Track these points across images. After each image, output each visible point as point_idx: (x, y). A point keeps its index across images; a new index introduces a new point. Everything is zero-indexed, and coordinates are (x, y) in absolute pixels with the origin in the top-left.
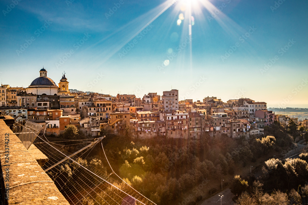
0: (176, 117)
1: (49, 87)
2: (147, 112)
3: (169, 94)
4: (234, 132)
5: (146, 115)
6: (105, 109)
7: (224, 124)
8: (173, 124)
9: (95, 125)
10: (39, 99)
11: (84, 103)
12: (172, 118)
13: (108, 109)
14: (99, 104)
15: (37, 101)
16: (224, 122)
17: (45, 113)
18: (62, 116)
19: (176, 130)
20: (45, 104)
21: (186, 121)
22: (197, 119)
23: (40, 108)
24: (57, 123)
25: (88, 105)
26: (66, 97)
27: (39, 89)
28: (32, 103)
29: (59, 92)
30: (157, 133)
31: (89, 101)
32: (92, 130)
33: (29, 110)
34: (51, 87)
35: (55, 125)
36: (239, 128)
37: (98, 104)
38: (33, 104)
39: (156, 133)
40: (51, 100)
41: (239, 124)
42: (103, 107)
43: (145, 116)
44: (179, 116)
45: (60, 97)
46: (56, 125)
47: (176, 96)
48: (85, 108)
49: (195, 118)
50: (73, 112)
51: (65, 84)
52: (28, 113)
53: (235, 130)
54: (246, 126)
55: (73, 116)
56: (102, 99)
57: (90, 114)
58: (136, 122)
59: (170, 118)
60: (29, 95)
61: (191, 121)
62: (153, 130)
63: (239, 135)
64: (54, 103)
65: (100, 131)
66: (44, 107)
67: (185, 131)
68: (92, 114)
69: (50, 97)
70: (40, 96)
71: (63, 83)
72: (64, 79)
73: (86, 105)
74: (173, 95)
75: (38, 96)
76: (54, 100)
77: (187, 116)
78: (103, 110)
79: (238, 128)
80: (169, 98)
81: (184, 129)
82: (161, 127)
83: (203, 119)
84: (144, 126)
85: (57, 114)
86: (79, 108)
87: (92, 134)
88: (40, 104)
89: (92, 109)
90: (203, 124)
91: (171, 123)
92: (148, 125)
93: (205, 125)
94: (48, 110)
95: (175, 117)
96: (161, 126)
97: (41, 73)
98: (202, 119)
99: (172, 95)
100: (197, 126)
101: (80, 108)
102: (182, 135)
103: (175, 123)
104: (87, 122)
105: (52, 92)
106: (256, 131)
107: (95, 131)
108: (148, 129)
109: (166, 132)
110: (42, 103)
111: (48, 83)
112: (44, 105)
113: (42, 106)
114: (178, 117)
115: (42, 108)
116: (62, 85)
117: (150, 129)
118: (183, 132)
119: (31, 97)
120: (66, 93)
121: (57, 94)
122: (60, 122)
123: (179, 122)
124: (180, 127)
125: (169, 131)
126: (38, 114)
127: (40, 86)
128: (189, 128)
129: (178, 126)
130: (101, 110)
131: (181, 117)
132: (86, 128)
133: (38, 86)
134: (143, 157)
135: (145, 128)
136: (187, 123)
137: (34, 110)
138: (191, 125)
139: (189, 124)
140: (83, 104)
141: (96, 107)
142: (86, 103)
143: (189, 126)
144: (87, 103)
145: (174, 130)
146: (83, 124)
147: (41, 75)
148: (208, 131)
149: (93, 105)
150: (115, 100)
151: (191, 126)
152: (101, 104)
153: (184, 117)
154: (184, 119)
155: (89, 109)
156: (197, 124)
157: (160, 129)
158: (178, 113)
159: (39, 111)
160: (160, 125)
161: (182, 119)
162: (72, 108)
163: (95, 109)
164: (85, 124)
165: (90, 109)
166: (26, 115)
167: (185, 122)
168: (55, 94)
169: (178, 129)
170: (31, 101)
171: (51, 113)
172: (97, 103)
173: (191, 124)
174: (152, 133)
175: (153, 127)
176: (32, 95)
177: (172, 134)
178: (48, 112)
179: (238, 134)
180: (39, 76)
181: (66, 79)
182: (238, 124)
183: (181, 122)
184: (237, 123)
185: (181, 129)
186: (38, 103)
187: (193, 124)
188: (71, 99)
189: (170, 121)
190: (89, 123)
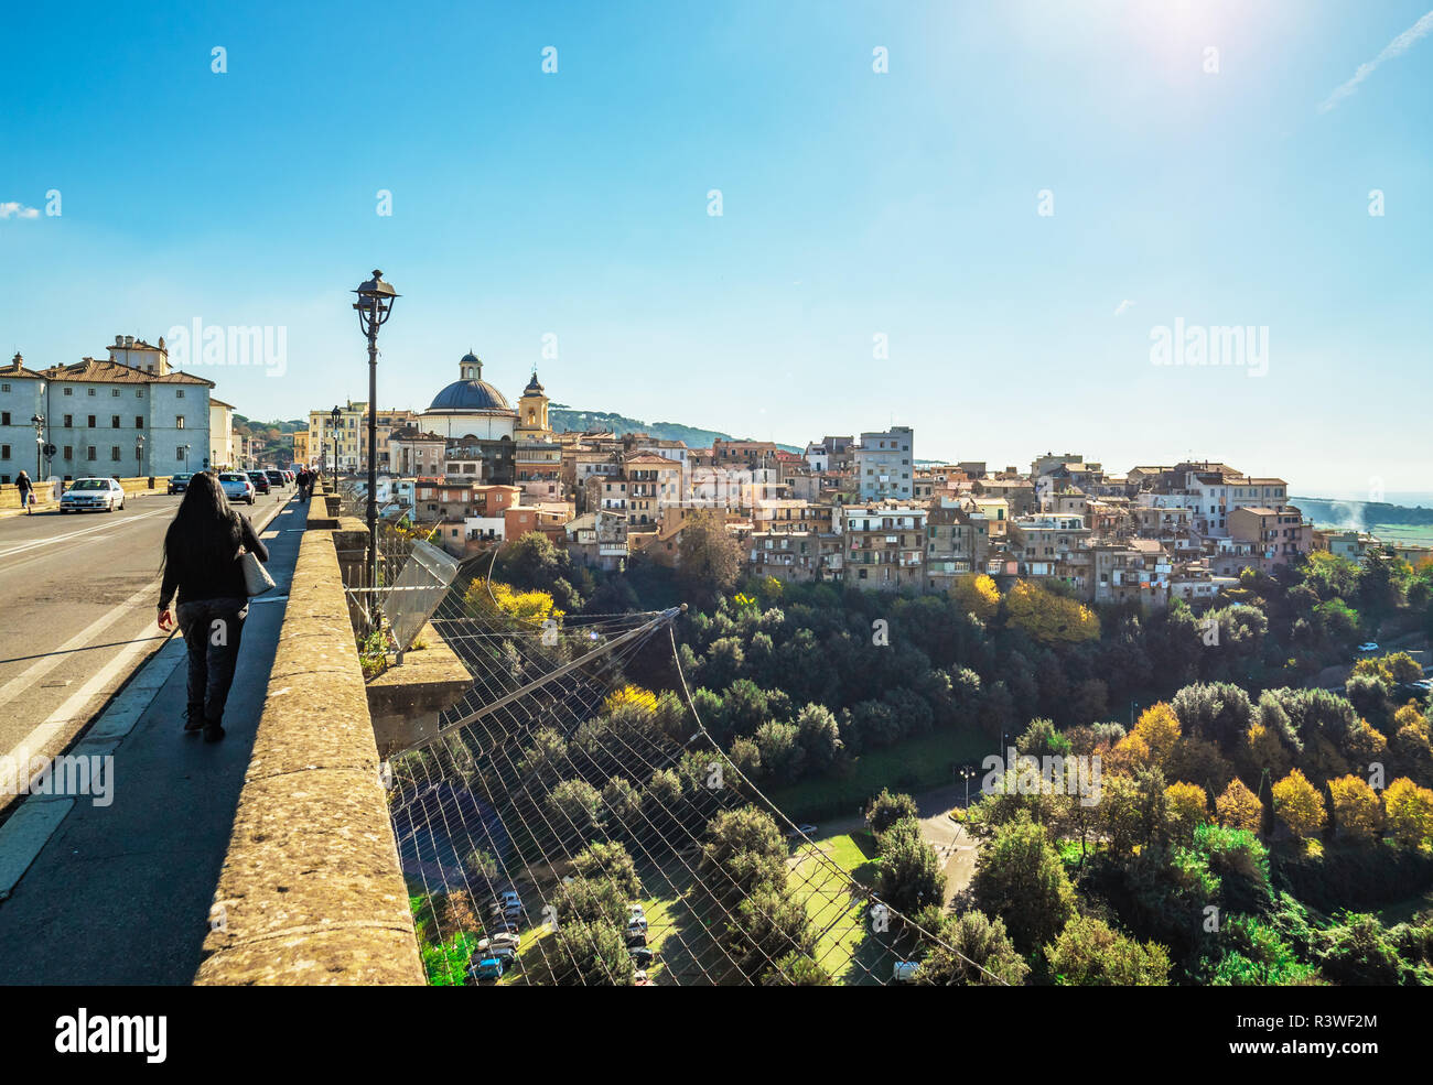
0: (882, 522)
1: (485, 414)
2: (792, 504)
3: (879, 441)
4: (1103, 584)
5: (789, 511)
6: (658, 489)
7: (1064, 555)
8: (867, 545)
9: (612, 537)
10: (452, 451)
11: (593, 467)
12: (866, 523)
13: (668, 488)
14: (636, 472)
15: (448, 457)
16: (1065, 548)
17: (465, 496)
18: (515, 506)
20: (470, 469)
21: (914, 538)
22: (957, 531)
23: (453, 479)
24: (498, 525)
25: (606, 474)
26: (538, 445)
27: (454, 419)
28: (432, 463)
29: (516, 430)
30: (815, 571)
31: (610, 461)
32: (602, 553)
33: (419, 485)
34: (491, 415)
35: (492, 531)
36: (1123, 572)
38: (434, 467)
39: (811, 572)
40: (489, 456)
41: (1125, 557)
42: (651, 480)
43: (785, 514)
44: (891, 519)
45: (518, 445)
46: (496, 533)
47: (905, 448)
48: (595, 483)
49: (948, 529)
50: (552, 494)
51: (535, 406)
52: (418, 494)
53: (1105, 578)
54: (1151, 566)
55: (551, 508)
56: (652, 454)
57: (609, 502)
58: (744, 533)
59: (859, 524)
60: (423, 440)
61: (933, 536)
62: (802, 561)
63: (1122, 594)
64: (498, 464)
65: (625, 557)
66: (467, 475)
67: (912, 569)
68: (614, 502)
69: (487, 446)
70: (456, 443)
71: (531, 402)
72: (534, 389)
73: (598, 473)
74: (894, 445)
75: (450, 442)
76: (499, 456)
77: (918, 520)
78: (650, 490)
79: (1117, 569)
80: (877, 457)
81: (910, 562)
82: (828, 554)
83: (981, 531)
84: (771, 547)
85: (500, 498)
86: (577, 482)
87: (602, 565)
88: (453, 468)
89: (616, 486)
90: (977, 549)
91: (862, 541)
92: (784, 544)
93: (986, 554)
94: (476, 486)
95: (876, 523)
96: (830, 549)
97: (463, 369)
98: (976, 530)
99: (888, 446)
100: (957, 556)
101: (581, 481)
102: (899, 581)
103: (874, 540)
104: (590, 527)
105: (495, 429)
106: (1202, 585)
107: (612, 557)
108: (783, 556)
109: (845, 570)
110: (462, 463)
111: (482, 399)
112: (465, 472)
113: (461, 474)
114: (886, 521)
115: (460, 480)
116: (528, 406)
117: (792, 556)
118: (903, 575)
119: (429, 445)
120: (539, 435)
121: (511, 436)
122: (506, 524)
123: (892, 539)
124: (894, 556)
125: (852, 568)
126: (445, 496)
127: (458, 410)
128: (926, 562)
129: (887, 554)
130: (644, 491)
131: (900, 522)
132: (584, 545)
133: (452, 410)
134: (739, 640)
135: (776, 552)
136: (919, 543)
137: (434, 485)
138: (932, 550)
139: (926, 545)
140: (588, 469)
141: (628, 482)
142: (598, 469)
143: (925, 555)
144: (602, 469)
145: (871, 563)
146: (575, 534)
147: (463, 376)
148: (994, 572)
149: (620, 476)
150: (697, 460)
151: (933, 555)
152: (645, 474)
153: (909, 523)
154: (908, 530)
155: (604, 486)
156: (955, 547)
157: (826, 559)
159: (449, 488)
160: (825, 546)
161: (899, 527)
162: (552, 483)
163: (623, 488)
164: (580, 533)
165: (609, 488)
166: (412, 501)
167: (911, 539)
168: (506, 438)
169: (887, 560)
170: (428, 458)
171: (483, 497)
172: (631, 467)
173: (932, 546)
174: (796, 570)
175: (803, 552)
176: (433, 437)
177: (863, 576)
178: (474, 492)
179: (1117, 594)
180: (457, 378)
181: (539, 388)
182: (1120, 557)
183: (895, 540)
184: (1116, 553)
185: (897, 563)
186: (448, 462)
187: (941, 547)
188: (549, 453)
189: (857, 533)
190: (593, 529)
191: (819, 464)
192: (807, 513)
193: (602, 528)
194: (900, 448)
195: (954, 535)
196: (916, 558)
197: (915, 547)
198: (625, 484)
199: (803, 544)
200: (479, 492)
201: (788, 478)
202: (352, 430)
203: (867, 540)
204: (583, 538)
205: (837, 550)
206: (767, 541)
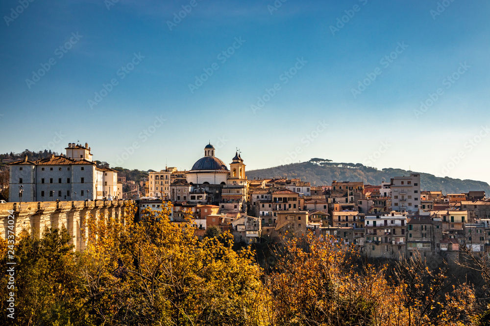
0: (382, 222)
1: (213, 172)
3: (400, 181)
5: (347, 217)
6: (287, 206)
8: (375, 234)
9: (252, 229)
10: (195, 189)
11: (260, 196)
12: (375, 222)
13: (292, 206)
15: (191, 192)
17: (193, 210)
18: (214, 215)
19: (380, 243)
20: (200, 198)
21: (401, 230)
22: (424, 227)
23: (191, 202)
24: (204, 223)
25: (266, 199)
26: (235, 186)
27: (199, 175)
28: (184, 195)
29: (229, 179)
31: (268, 193)
32: (247, 235)
33: (176, 205)
34: (215, 173)
35: (201, 225)
37: (275, 199)
38: (185, 197)
40: (212, 191)
42: (283, 202)
43: (345, 218)
44: (388, 221)
45: (226, 186)
46: (203, 226)
47: (416, 185)
48: (258, 204)
49: (420, 226)
50: (236, 209)
51: (236, 168)
52: (174, 209)
55: (230, 215)
57: (263, 213)
58: (317, 227)
59: (371, 223)
61: (411, 229)
62: (345, 241)
65: (258, 237)
66: (199, 201)
67: (400, 246)
68: (266, 212)
69: (212, 187)
70: (198, 186)
71: (235, 166)
72: (237, 159)
73: (263, 199)
74: (409, 183)
75: (196, 186)
76: (217, 192)
77: (403, 221)
78: (283, 207)
80: (400, 189)
81: (398, 243)
82: (357, 238)
83: (438, 227)
85: (206, 211)
87: (248, 241)
88: (193, 198)
89: (267, 205)
90: (436, 236)
91: (372, 232)
92: (335, 232)
93: (441, 239)
95: (379, 222)
96: (359, 235)
97: (206, 151)
98: (435, 227)
99: (406, 183)
100: (424, 240)
102: (393, 252)
103: (378, 231)
104: (242, 224)
105: (218, 179)
107: (251, 237)
110: (196, 195)
111: (213, 165)
112: (197, 199)
113: (195, 200)
114: (386, 221)
115: (194, 202)
116: (233, 168)
118: (395, 249)
119: (183, 187)
120: (237, 181)
121: (225, 182)
122: (207, 222)
123: (387, 230)
124: (390, 239)
125: (367, 244)
127: (201, 171)
128: (407, 242)
129: (386, 238)
130: (280, 207)
131: (392, 222)
132: (240, 232)
133: (199, 171)
136: (403, 233)
137: (180, 205)
138: (411, 237)
139: (407, 234)
140: (258, 197)
141: (272, 203)
142: (262, 197)
143: (407, 240)
144: (264, 197)
145: (377, 243)
146: (236, 226)
147: (206, 155)
148: (444, 249)
150: (316, 192)
151: (411, 239)
152: (280, 199)
153: (398, 222)
154: (397, 226)
155: (261, 205)
156: (423, 235)
157: (357, 240)
158: (393, 215)
159: (188, 206)
160: (356, 234)
161: (392, 225)
163: (270, 206)
164: (238, 226)
165: (263, 206)
167: (398, 231)
168: (223, 183)
169: (386, 241)
170: (182, 193)
171: (200, 210)
172: (275, 196)
173: (411, 235)
175: (345, 236)
177: (374, 249)
178: (197, 208)
180: (203, 156)
183: (389, 231)
185: (391, 243)
186: (191, 195)
187: (416, 235)
188: (238, 190)
189: (370, 228)
190: (244, 225)
191: (385, 193)
192: (356, 218)
193: (248, 224)
194: (412, 184)
195: (422, 229)
196: (402, 240)
197: (401, 235)
198: (271, 204)
199: (345, 233)
200: (199, 208)
201: (360, 201)
202: (167, 181)
203: (375, 231)
204: (240, 229)
205: (362, 236)
206: (327, 231)
